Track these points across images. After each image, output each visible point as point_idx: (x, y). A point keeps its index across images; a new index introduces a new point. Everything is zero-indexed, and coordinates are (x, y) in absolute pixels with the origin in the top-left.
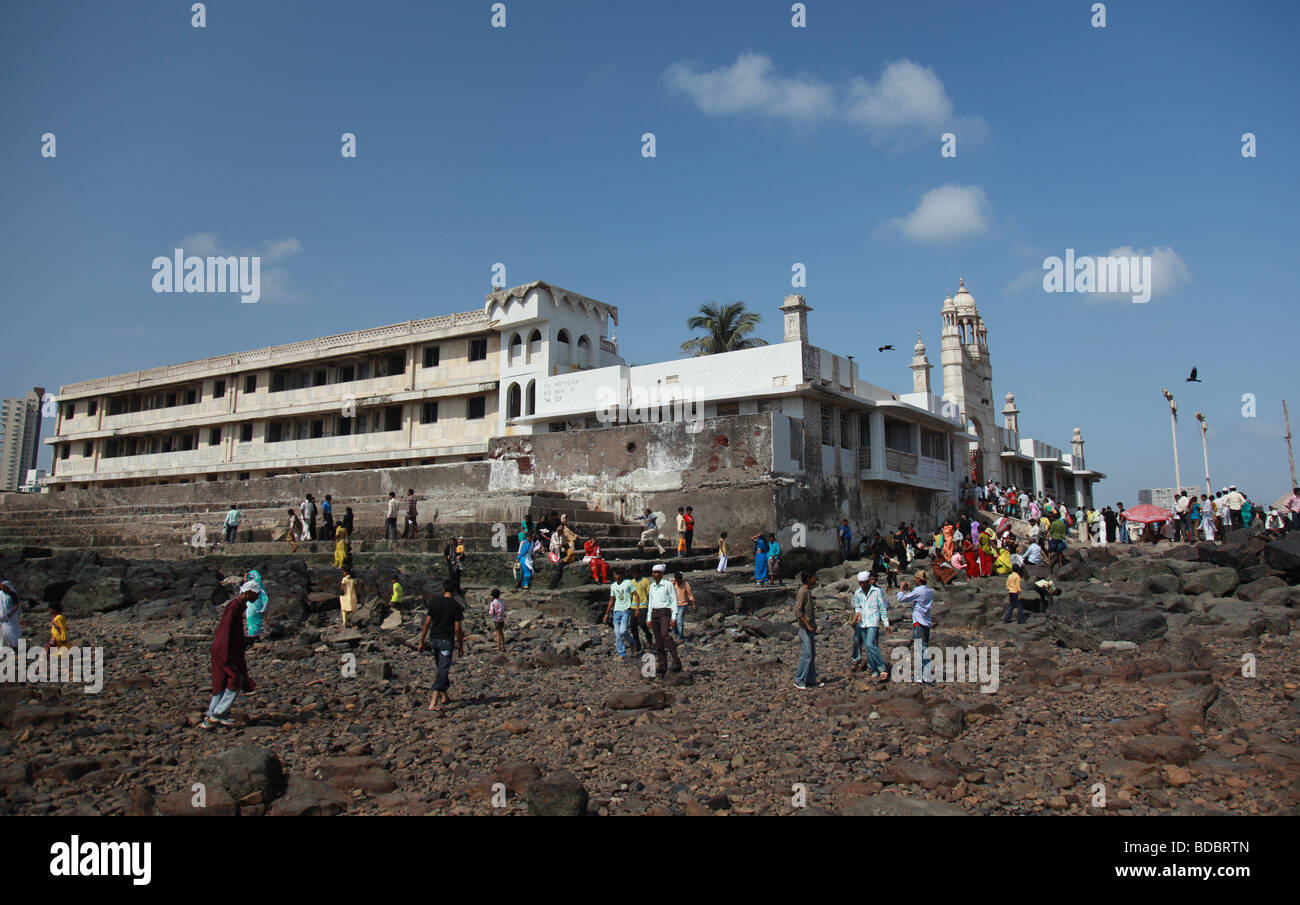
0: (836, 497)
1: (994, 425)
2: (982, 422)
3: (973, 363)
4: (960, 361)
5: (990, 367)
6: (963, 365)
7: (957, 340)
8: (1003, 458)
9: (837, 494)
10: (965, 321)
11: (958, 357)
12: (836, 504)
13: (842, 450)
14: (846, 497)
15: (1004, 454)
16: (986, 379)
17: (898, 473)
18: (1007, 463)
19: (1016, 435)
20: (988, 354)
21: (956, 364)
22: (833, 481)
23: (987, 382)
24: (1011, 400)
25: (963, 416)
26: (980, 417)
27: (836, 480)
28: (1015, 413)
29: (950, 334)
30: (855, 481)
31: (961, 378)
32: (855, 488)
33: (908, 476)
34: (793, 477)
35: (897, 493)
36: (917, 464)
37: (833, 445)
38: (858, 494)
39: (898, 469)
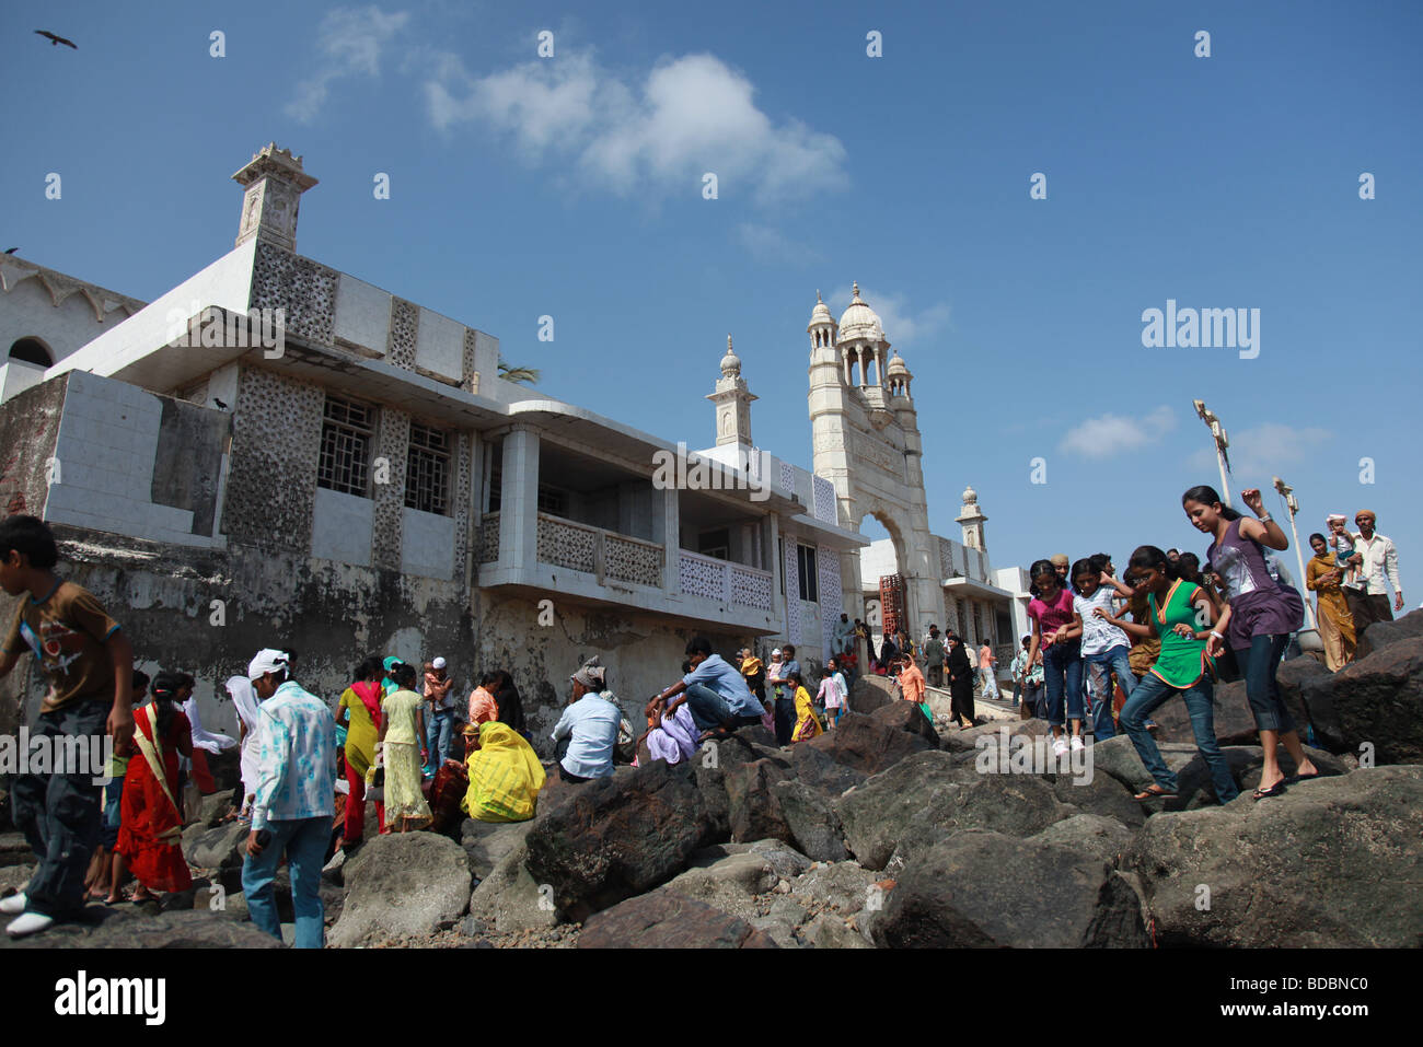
0: (362, 618)
1: (927, 531)
2: (900, 523)
3: (873, 417)
4: (839, 405)
5: (917, 433)
6: (844, 414)
7: (833, 371)
8: (947, 590)
9: (370, 611)
10: (859, 348)
11: (836, 399)
12: (362, 636)
13: (407, 509)
14: (412, 620)
15: (951, 582)
16: (908, 452)
17: (593, 577)
18: (960, 604)
19: (980, 556)
20: (914, 413)
21: (831, 413)
22: (356, 578)
23: (911, 458)
24: (973, 500)
25: (846, 504)
26: (896, 515)
27: (370, 580)
28: (981, 519)
29: (819, 360)
30: (454, 586)
31: (841, 436)
32: (454, 605)
33: (626, 585)
34: (150, 548)
35: (624, 629)
36: (663, 564)
37: (373, 498)
38: (466, 620)
39: (591, 568)
